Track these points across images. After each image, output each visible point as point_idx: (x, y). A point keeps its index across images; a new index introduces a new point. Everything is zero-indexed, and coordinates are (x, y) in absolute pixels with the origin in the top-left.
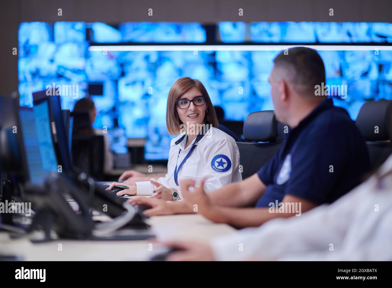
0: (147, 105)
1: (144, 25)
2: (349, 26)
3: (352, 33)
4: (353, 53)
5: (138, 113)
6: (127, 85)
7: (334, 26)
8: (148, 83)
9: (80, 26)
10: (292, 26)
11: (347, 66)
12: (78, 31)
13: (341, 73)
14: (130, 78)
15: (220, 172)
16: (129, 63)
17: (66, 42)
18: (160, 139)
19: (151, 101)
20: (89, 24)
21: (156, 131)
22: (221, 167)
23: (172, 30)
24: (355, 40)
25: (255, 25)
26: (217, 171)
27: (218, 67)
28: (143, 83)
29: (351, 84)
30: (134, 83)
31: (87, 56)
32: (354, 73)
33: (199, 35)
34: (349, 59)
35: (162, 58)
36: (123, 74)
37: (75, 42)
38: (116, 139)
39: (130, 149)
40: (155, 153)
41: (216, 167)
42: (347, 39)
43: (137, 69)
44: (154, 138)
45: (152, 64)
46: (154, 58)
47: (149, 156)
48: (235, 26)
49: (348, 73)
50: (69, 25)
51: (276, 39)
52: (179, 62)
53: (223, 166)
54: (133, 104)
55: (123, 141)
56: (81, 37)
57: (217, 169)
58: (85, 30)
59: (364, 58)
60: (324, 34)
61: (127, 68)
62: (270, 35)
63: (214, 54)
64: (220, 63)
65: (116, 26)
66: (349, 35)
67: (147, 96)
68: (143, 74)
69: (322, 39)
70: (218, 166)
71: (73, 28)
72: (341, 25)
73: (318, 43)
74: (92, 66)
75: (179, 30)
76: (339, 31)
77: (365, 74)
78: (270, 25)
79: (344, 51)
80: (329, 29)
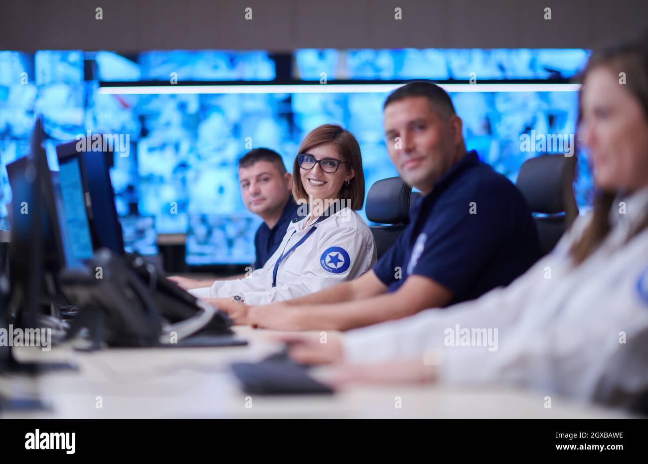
0: (184, 181)
1: (179, 55)
2: (501, 55)
3: (506, 65)
4: (507, 97)
5: (169, 194)
6: (151, 150)
7: (477, 55)
8: (185, 147)
9: (75, 56)
10: (412, 55)
11: (499, 116)
12: (73, 64)
13: (489, 127)
14: (155, 138)
15: (330, 271)
16: (156, 115)
17: (53, 82)
18: (210, 233)
19: (190, 175)
20: (90, 55)
21: (204, 220)
22: (332, 265)
23: (222, 63)
24: (510, 75)
25: (354, 53)
26: (325, 269)
27: (296, 120)
28: (177, 147)
29: (505, 145)
30: (162, 147)
31: (87, 104)
32: (509, 128)
33: (266, 70)
34: (501, 106)
35: (206, 107)
36: (144, 133)
37: (67, 82)
38: (141, 233)
39: (162, 248)
40: (201, 254)
41: (325, 263)
42: (498, 75)
43: (168, 124)
44: (201, 231)
45: (191, 116)
46: (193, 107)
47: (192, 260)
48: (321, 56)
49: (501, 129)
50: (57, 55)
51: (387, 75)
52: (233, 114)
53: (336, 265)
54: (161, 180)
55: (150, 237)
56: (77, 74)
57: (327, 266)
58: (82, 64)
59: (524, 106)
60: (463, 68)
61: (150, 124)
62: (378, 70)
63: (288, 100)
64: (300, 115)
65: (133, 57)
66: (502, 68)
67: (183, 166)
68: (176, 133)
69: (459, 75)
70: (330, 262)
71: (64, 59)
72: (489, 53)
73: (451, 81)
74: (95, 120)
75: (232, 62)
76: (486, 62)
77: (528, 130)
78: (377, 54)
79: (493, 94)
80: (470, 60)
